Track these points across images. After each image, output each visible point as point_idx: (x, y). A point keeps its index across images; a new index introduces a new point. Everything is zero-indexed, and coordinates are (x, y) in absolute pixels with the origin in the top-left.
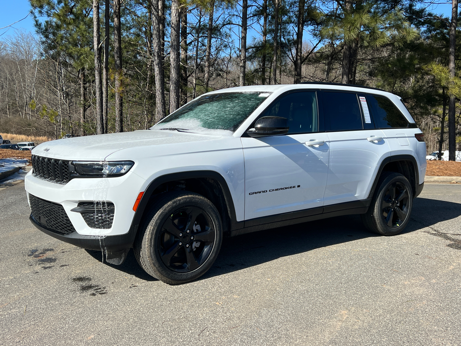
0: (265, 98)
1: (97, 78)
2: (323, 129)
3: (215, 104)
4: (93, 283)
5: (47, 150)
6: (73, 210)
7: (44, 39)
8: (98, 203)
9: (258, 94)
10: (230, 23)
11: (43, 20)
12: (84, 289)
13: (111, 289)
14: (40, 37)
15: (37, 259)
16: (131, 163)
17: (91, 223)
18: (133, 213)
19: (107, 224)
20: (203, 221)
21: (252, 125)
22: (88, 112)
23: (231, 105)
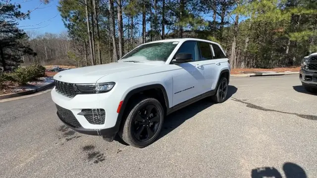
0: (177, 44)
1: (90, 43)
2: (200, 59)
3: (150, 48)
4: (96, 150)
5: (60, 77)
6: (79, 114)
7: (68, 30)
8: (94, 110)
9: (172, 43)
10: (138, 24)
11: (67, 23)
12: (91, 156)
13: (107, 156)
14: (67, 29)
15: (64, 133)
16: (114, 83)
17: (91, 121)
18: (117, 114)
19: (102, 121)
20: (154, 111)
21: (174, 58)
22: (88, 57)
23: (159, 48)
